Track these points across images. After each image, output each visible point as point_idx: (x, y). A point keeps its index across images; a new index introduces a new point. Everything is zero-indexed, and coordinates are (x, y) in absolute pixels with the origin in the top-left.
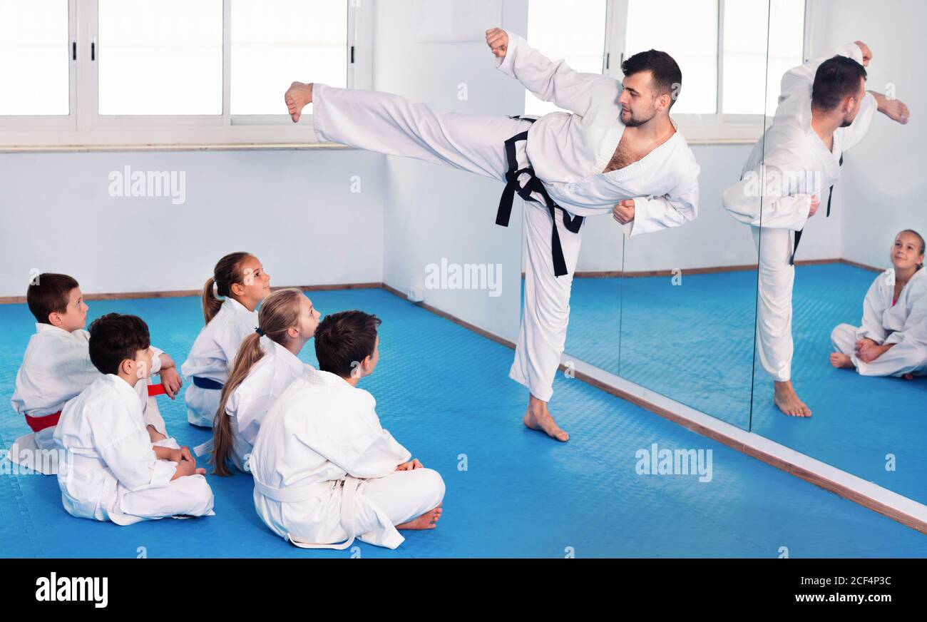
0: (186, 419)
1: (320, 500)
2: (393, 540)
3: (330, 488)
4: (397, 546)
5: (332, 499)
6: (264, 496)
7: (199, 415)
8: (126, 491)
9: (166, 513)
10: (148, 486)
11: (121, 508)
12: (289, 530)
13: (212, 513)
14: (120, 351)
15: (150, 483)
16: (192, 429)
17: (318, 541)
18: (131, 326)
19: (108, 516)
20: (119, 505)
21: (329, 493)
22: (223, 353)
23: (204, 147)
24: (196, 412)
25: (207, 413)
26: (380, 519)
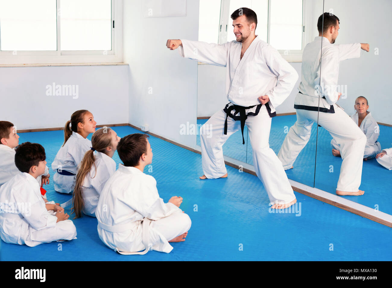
0: (54, 189)
1: (132, 231)
2: (168, 249)
3: (136, 225)
4: (170, 251)
5: (138, 230)
6: (104, 230)
7: (61, 187)
8: (34, 230)
9: (53, 239)
10: (45, 227)
11: (31, 239)
12: (117, 246)
13: (76, 238)
14: (31, 162)
15: (46, 225)
16: (57, 194)
17: (131, 251)
18: (37, 149)
19: (24, 243)
20: (30, 237)
21: (136, 227)
22: (73, 158)
23: (49, 65)
24: (59, 186)
25: (65, 186)
26: (162, 239)
